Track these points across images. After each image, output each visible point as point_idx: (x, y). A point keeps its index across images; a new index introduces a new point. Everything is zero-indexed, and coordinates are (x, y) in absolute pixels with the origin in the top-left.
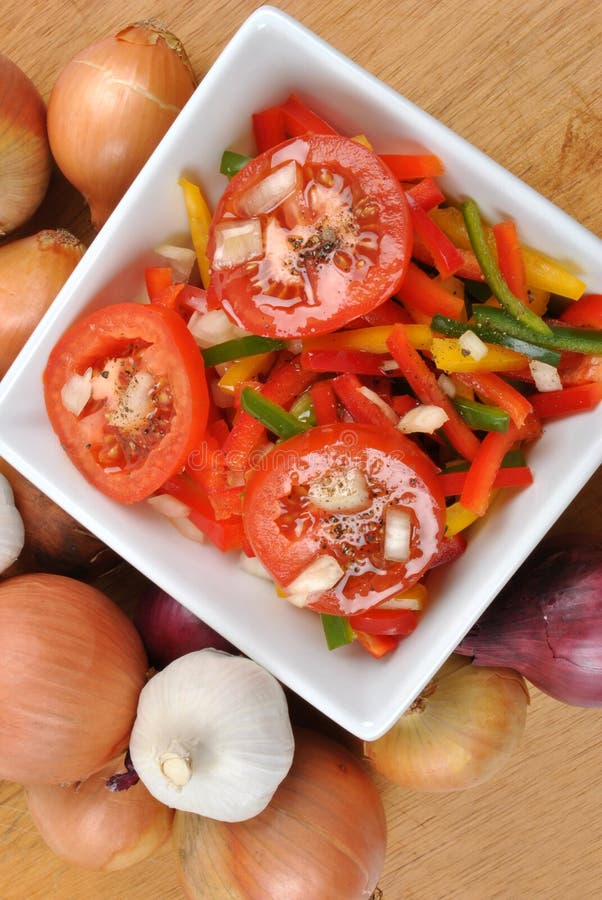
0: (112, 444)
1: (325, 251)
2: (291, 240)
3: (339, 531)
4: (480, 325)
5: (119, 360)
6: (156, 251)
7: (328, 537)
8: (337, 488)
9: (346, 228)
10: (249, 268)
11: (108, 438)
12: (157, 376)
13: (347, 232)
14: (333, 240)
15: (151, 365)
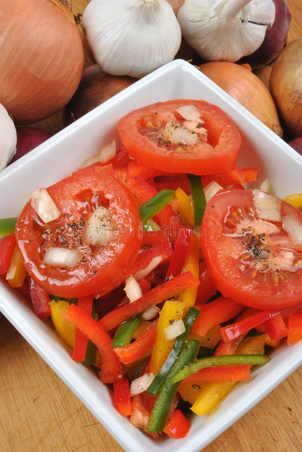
0: (155, 125)
1: (254, 250)
2: (264, 235)
3: (74, 225)
4: (186, 342)
5: (206, 134)
6: (267, 180)
7: (71, 218)
8: (103, 223)
9: (267, 265)
10: (251, 209)
11: (159, 124)
12: (193, 148)
13: (264, 265)
14: (260, 256)
15: (201, 146)
